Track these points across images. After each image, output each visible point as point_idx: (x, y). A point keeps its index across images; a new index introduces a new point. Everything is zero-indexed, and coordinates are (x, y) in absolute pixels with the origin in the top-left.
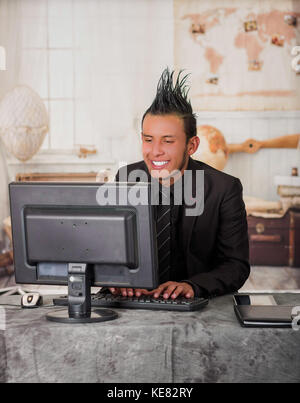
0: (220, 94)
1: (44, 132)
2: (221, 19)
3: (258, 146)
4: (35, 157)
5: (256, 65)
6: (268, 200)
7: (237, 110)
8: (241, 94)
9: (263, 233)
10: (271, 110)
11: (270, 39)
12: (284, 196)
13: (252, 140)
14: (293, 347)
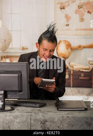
0: (69, 30)
1: (10, 42)
2: (70, 4)
3: (82, 47)
4: (7, 50)
5: (82, 20)
6: (85, 66)
7: (75, 35)
8: (77, 30)
9: (83, 77)
10: (87, 35)
11: (87, 11)
12: (91, 64)
13: (80, 45)
14: (73, 122)
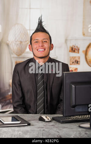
4: (23, 54)
